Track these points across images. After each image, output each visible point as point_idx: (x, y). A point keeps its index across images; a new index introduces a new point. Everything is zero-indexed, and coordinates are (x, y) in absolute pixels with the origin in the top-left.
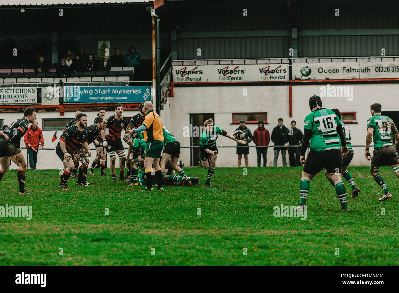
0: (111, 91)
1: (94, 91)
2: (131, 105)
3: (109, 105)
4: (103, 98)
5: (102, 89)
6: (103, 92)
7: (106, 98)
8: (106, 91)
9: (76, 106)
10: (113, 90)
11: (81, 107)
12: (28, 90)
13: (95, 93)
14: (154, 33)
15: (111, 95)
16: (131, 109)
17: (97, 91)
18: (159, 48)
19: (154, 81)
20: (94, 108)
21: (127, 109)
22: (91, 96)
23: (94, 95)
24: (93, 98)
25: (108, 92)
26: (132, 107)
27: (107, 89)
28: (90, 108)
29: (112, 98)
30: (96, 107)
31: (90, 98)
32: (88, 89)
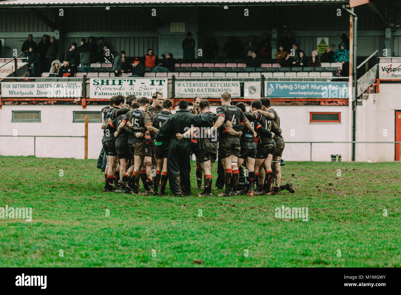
0: (310, 87)
1: (294, 86)
2: (329, 100)
3: (308, 100)
4: (302, 93)
5: (301, 84)
6: (302, 87)
7: (305, 93)
8: (305, 86)
9: (277, 100)
10: (312, 85)
11: (281, 102)
12: (232, 84)
13: (295, 88)
14: (351, 30)
15: (310, 90)
16: (329, 104)
17: (297, 86)
18: (356, 45)
19: (350, 78)
20: (294, 102)
21: (325, 104)
22: (291, 91)
23: (294, 90)
24: (293, 93)
25: (307, 87)
26: (330, 102)
27: (306, 84)
28: (289, 102)
29: (311, 93)
30: (296, 101)
31: (290, 93)
32: (288, 84)
